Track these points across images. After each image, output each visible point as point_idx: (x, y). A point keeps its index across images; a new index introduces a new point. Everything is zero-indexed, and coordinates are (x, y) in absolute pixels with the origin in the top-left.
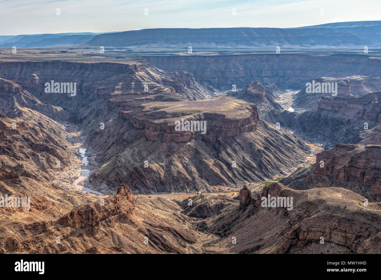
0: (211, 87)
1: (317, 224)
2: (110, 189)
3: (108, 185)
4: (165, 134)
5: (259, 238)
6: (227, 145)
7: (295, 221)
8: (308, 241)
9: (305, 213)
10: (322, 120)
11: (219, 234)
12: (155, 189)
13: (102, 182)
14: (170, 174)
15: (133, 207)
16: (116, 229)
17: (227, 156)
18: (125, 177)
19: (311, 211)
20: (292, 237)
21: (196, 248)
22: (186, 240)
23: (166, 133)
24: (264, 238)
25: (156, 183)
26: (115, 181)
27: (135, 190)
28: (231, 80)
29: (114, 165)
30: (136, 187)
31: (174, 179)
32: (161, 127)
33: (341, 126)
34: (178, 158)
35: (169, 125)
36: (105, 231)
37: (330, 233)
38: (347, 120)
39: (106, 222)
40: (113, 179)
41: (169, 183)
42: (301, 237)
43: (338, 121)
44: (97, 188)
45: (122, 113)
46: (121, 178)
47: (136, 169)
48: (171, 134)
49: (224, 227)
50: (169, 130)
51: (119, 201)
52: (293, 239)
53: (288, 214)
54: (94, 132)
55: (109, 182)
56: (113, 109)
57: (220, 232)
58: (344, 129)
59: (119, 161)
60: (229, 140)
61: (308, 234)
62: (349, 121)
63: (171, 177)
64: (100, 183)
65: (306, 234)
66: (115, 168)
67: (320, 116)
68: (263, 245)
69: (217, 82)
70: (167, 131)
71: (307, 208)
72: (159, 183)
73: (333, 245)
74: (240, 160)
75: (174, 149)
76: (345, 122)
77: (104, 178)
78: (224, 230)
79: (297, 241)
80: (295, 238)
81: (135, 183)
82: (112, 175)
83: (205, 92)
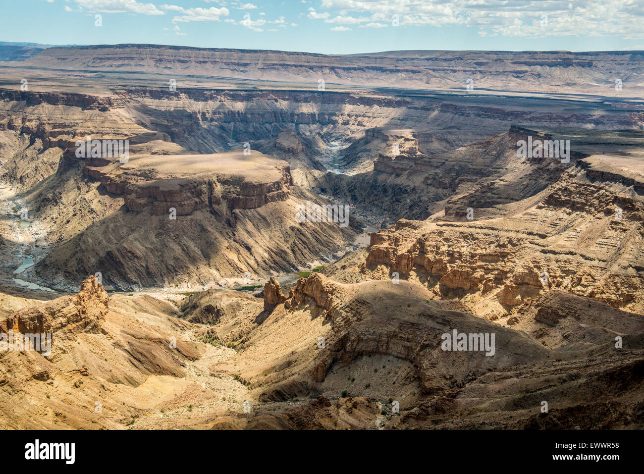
0: (224, 135)
1: (370, 330)
2: (69, 283)
3: (66, 277)
4: (156, 203)
5: (291, 352)
6: (247, 220)
7: (340, 327)
8: (358, 353)
9: (354, 316)
10: (379, 186)
11: (234, 347)
12: (140, 283)
13: (57, 273)
14: (162, 261)
15: (106, 310)
16: (79, 343)
17: (246, 235)
18: (93, 266)
19: (362, 313)
20: (336, 348)
21: (200, 367)
22: (186, 356)
23: (157, 201)
24: (297, 351)
25: (140, 274)
26: (76, 271)
27: (109, 285)
28: (253, 126)
29: (77, 248)
30: (111, 280)
31: (168, 268)
32: (150, 192)
33: (405, 195)
34: (174, 238)
35: (161, 189)
36: (62, 346)
37: (388, 342)
38: (412, 187)
39: (65, 333)
40: (74, 269)
41: (161, 275)
42: (348, 349)
43: (400, 188)
44: (48, 282)
45: (89, 170)
46: (87, 267)
47: (109, 254)
48: (165, 203)
49: (241, 337)
50: (162, 197)
51: (84, 301)
52: (338, 351)
53: (331, 317)
54: (43, 197)
55: (68, 272)
56: (74, 164)
57: (236, 343)
58: (408, 201)
59: (84, 242)
60: (249, 213)
61: (358, 343)
62: (414, 189)
63: (163, 265)
64: (53, 275)
65: (355, 344)
66: (77, 252)
67: (375, 181)
68: (296, 361)
69: (232, 128)
70: (159, 199)
71: (358, 308)
72: (145, 274)
73: (391, 358)
74: (265, 241)
75: (169, 225)
76: (409, 190)
77: (60, 267)
78: (241, 340)
79: (343, 354)
80: (340, 350)
81: (108, 274)
82: (73, 263)
83: (215, 142)
